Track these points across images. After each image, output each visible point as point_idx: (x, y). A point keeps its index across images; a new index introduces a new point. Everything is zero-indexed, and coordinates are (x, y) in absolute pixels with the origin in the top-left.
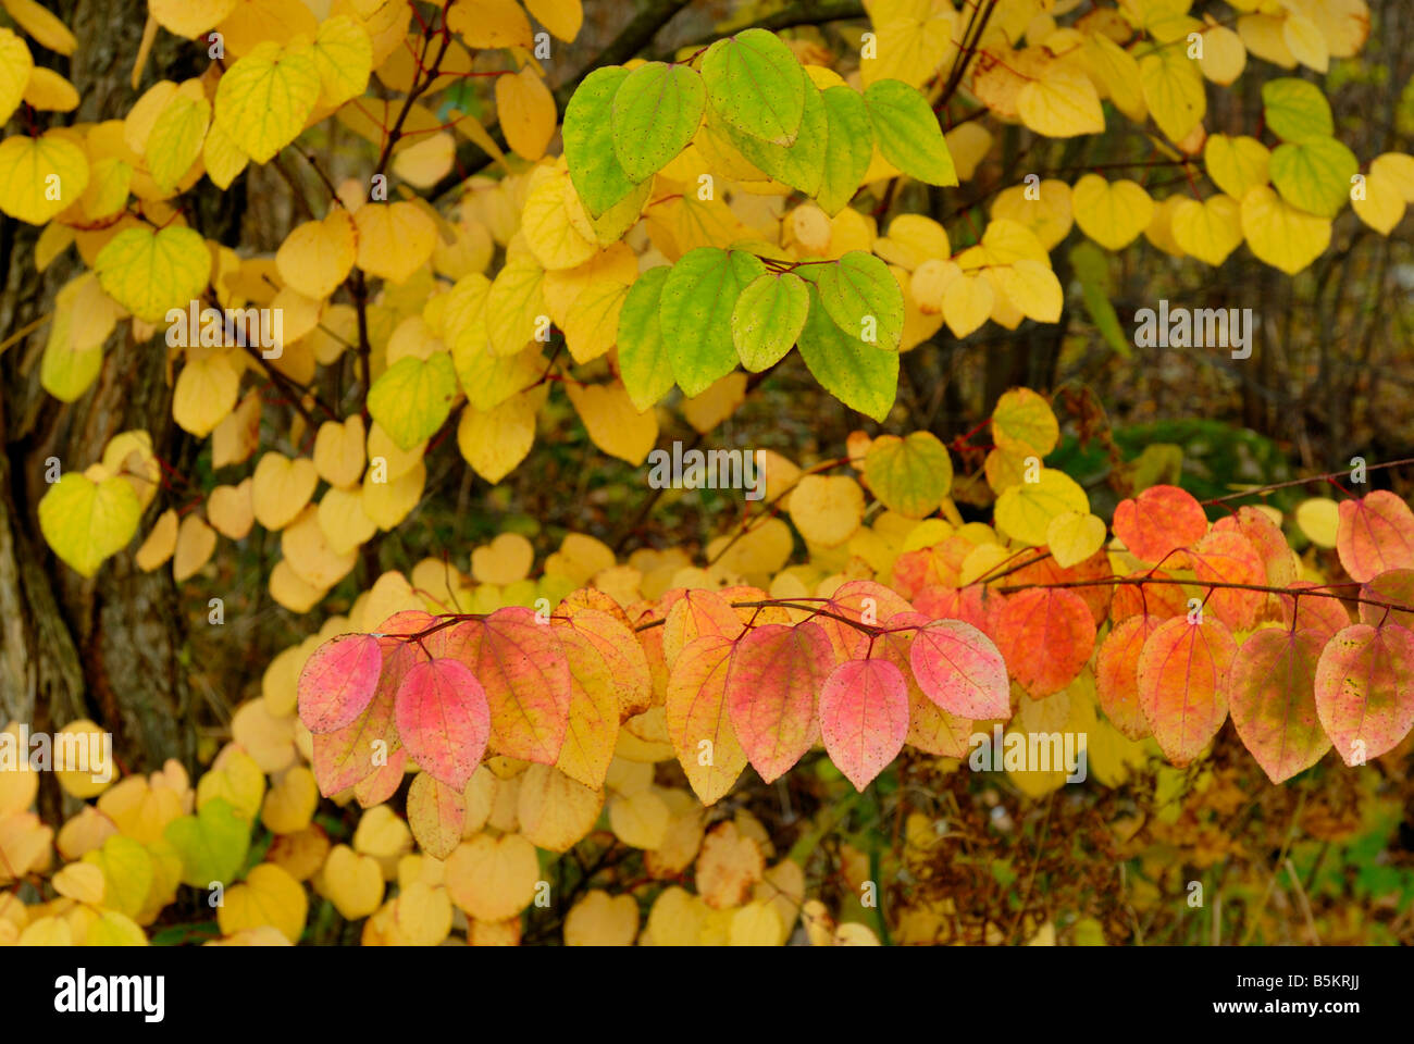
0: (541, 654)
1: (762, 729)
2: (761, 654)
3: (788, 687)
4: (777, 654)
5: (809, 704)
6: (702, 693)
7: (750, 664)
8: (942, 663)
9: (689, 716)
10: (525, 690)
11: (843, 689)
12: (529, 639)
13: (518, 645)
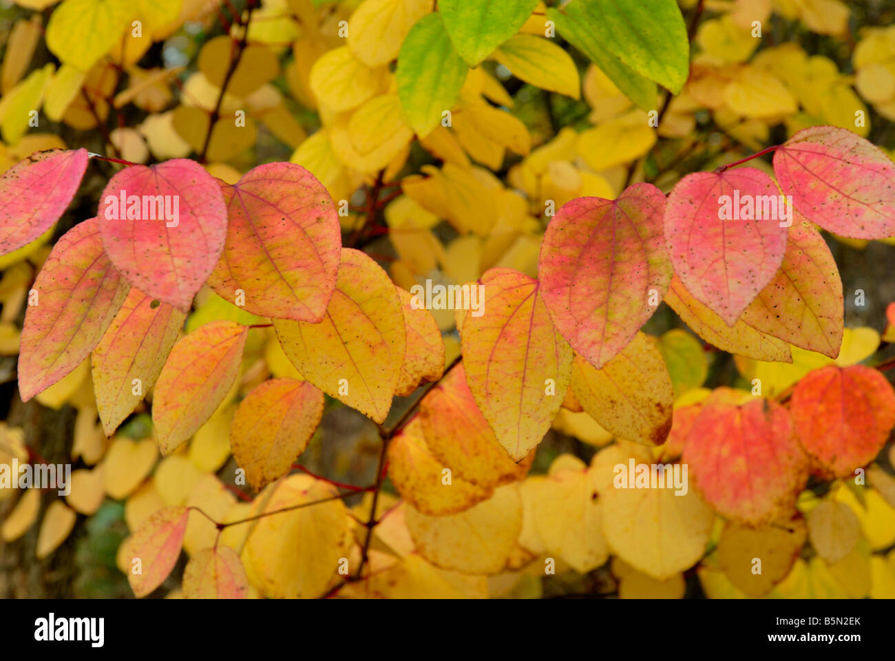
0: (303, 212)
1: (584, 313)
2: (577, 233)
3: (614, 263)
4: (595, 231)
5: (643, 272)
6: (503, 334)
7: (564, 245)
8: (813, 184)
9: (490, 360)
10: (284, 252)
11: (693, 209)
12: (289, 196)
13: (275, 206)
